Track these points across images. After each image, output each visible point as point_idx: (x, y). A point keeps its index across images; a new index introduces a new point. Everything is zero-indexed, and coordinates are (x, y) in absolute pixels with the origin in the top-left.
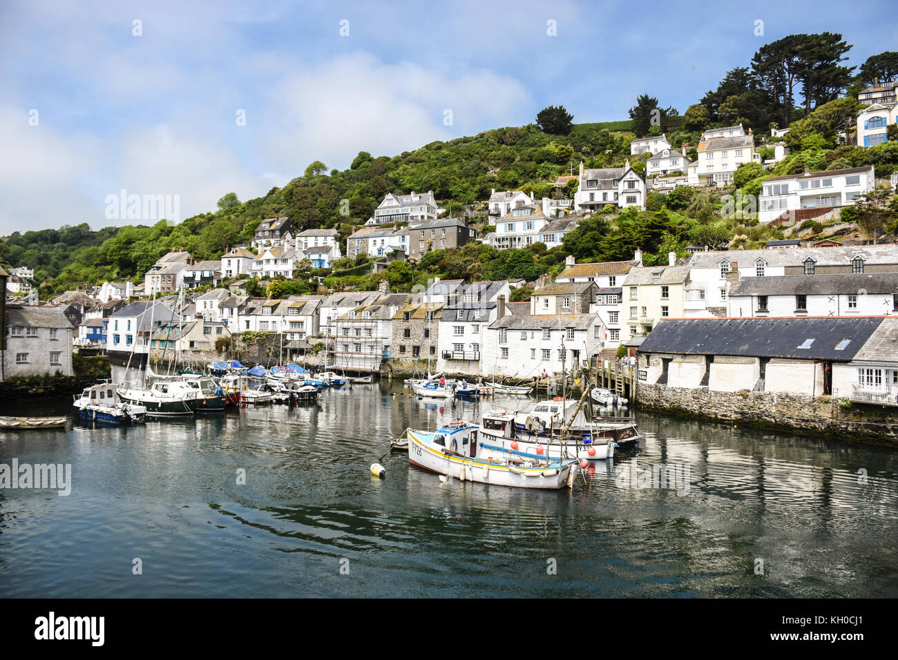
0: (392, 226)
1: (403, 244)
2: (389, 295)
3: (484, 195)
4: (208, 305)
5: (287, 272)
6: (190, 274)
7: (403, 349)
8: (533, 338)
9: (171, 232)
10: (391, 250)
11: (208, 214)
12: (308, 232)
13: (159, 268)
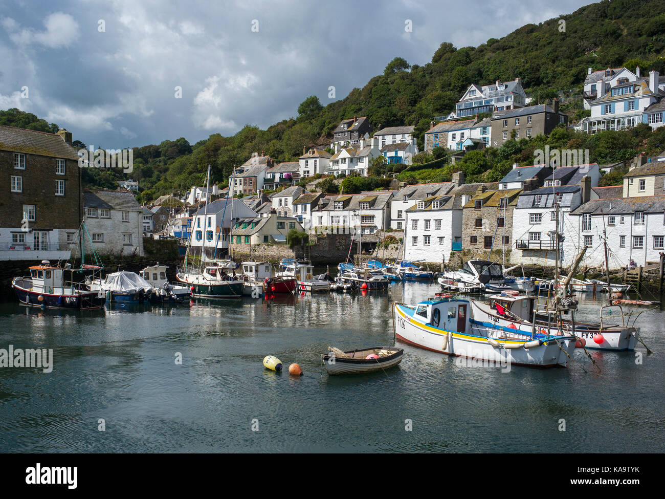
0: (473, 118)
1: (484, 136)
2: (463, 186)
3: (580, 79)
4: (283, 202)
5: (362, 170)
6: (269, 176)
7: (474, 240)
8: (622, 223)
9: (254, 138)
10: (470, 143)
11: (291, 120)
12: (386, 130)
13: (241, 171)
